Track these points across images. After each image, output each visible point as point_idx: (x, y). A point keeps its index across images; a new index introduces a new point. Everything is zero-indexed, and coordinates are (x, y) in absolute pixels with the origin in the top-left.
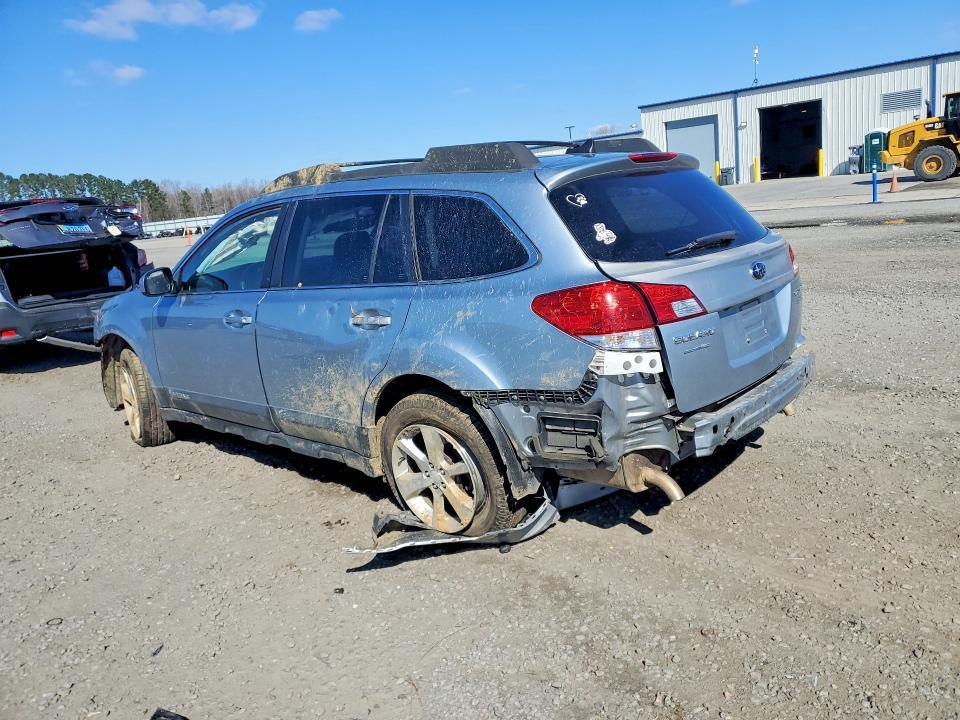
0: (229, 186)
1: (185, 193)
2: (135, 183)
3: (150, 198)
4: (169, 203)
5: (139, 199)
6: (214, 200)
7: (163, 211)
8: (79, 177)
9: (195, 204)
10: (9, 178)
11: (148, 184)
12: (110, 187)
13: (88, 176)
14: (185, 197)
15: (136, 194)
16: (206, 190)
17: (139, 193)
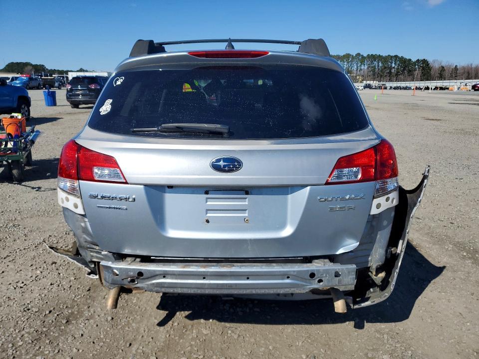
0: (471, 65)
1: (443, 67)
2: (418, 60)
3: (423, 68)
4: (432, 72)
5: (417, 69)
6: (458, 72)
7: (428, 76)
8: (392, 57)
9: (447, 74)
10: (362, 56)
11: (424, 61)
12: (405, 62)
13: (396, 56)
14: (443, 69)
15: (417, 67)
16: (456, 66)
17: (418, 66)
